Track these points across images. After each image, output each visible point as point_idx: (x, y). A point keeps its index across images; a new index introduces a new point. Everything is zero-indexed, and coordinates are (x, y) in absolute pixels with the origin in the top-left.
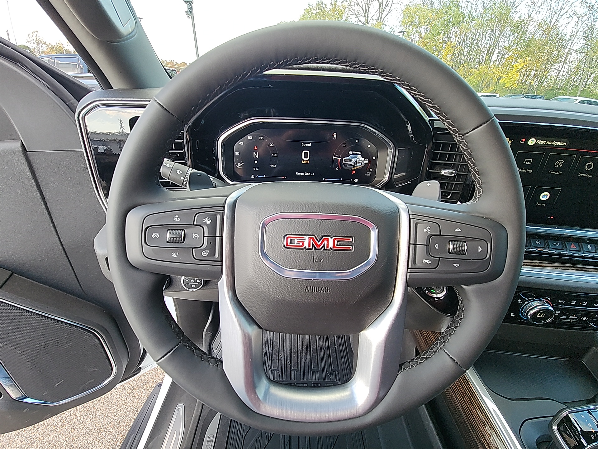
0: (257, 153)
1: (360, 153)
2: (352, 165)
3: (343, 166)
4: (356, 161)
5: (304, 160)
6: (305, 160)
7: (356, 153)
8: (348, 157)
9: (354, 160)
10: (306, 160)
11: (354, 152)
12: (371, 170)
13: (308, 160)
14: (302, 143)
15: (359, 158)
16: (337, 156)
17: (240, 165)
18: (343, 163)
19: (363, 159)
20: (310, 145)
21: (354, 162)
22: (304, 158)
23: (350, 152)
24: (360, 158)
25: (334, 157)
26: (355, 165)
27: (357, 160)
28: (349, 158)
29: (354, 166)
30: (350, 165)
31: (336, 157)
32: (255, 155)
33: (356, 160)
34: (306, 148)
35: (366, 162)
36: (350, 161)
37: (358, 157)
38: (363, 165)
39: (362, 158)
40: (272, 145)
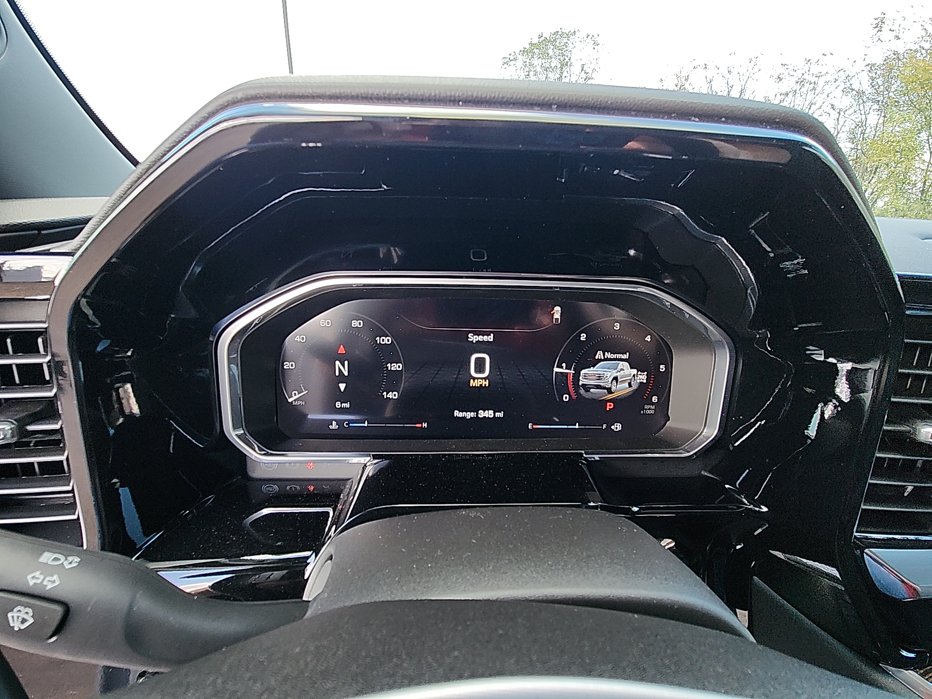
0: (346, 363)
1: (626, 356)
2: (605, 388)
3: (582, 391)
4: (616, 379)
5: (474, 379)
6: (478, 378)
7: (614, 356)
8: (594, 366)
9: (610, 375)
10: (482, 378)
11: (608, 355)
12: (655, 399)
13: (485, 379)
14: (470, 335)
15: (622, 370)
16: (564, 365)
17: (298, 396)
18: (581, 383)
19: (635, 371)
20: (491, 338)
21: (610, 380)
22: (476, 372)
23: (599, 355)
24: (626, 370)
25: (556, 370)
26: (613, 388)
27: (618, 374)
28: (595, 369)
29: (610, 391)
30: (598, 387)
31: (562, 367)
32: (340, 369)
33: (616, 375)
34: (480, 347)
35: (643, 377)
36: (599, 378)
37: (619, 368)
38: (635, 386)
39: (631, 368)
40: (386, 342)
